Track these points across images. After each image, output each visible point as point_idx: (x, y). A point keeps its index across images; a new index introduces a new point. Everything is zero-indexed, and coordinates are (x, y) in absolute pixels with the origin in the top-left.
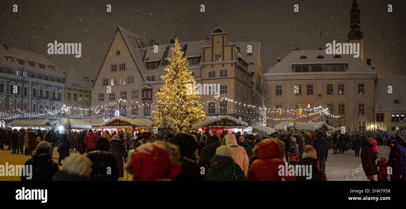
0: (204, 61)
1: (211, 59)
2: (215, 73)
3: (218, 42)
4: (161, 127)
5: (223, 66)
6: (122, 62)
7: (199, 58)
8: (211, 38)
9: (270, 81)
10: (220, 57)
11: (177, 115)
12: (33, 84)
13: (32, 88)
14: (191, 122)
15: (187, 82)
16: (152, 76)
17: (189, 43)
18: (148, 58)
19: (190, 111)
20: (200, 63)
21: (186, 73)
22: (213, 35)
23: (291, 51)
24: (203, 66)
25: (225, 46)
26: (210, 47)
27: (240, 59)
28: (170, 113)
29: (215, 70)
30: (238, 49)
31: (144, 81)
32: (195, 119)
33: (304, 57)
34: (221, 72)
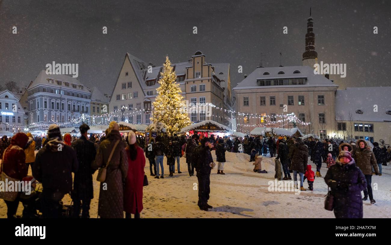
0: (188, 78)
1: (193, 77)
2: (196, 88)
3: (198, 63)
4: (155, 131)
5: (202, 81)
6: (129, 81)
7: (184, 76)
8: (193, 60)
9: (239, 94)
10: (200, 74)
11: (169, 121)
12: (68, 100)
13: (67, 103)
14: (179, 127)
15: (176, 92)
16: (151, 92)
17: (177, 65)
18: (148, 77)
19: (179, 118)
20: (185, 80)
21: (175, 85)
22: (194, 57)
23: (256, 69)
24: (187, 82)
25: (204, 66)
26: (192, 67)
27: (214, 77)
28: (163, 120)
29: (196, 85)
30: (213, 68)
31: (145, 95)
32: (183, 125)
33: (266, 74)
34: (200, 87)
